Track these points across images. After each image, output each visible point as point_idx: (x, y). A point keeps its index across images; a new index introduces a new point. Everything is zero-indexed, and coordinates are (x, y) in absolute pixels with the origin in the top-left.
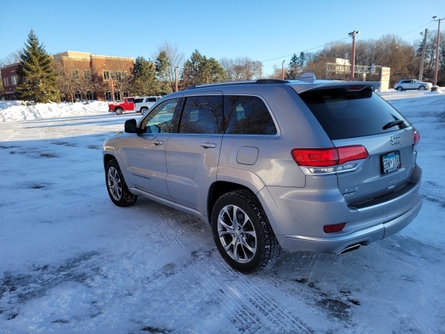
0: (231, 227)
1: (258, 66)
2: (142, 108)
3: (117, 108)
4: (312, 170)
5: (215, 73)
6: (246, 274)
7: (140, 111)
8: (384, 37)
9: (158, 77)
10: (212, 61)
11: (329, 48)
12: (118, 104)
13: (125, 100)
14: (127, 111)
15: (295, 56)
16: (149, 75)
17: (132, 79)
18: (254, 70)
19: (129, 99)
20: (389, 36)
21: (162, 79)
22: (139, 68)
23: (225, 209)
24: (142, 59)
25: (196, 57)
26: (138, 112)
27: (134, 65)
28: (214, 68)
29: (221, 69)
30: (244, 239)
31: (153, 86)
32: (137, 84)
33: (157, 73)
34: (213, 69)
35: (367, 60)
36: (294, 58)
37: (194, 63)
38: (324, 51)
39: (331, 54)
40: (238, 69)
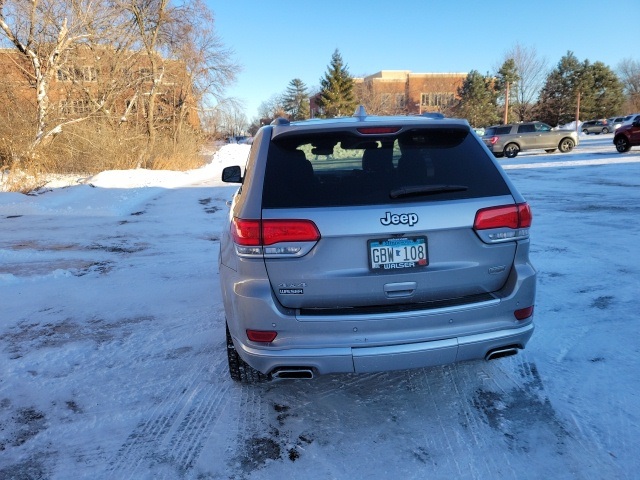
5: (601, 86)
10: (598, 67)
16: (483, 97)
17: (457, 103)
22: (469, 87)
24: (475, 74)
25: (568, 63)
27: (464, 82)
28: (600, 79)
29: (615, 80)
33: (495, 93)
34: (597, 80)
37: (562, 73)
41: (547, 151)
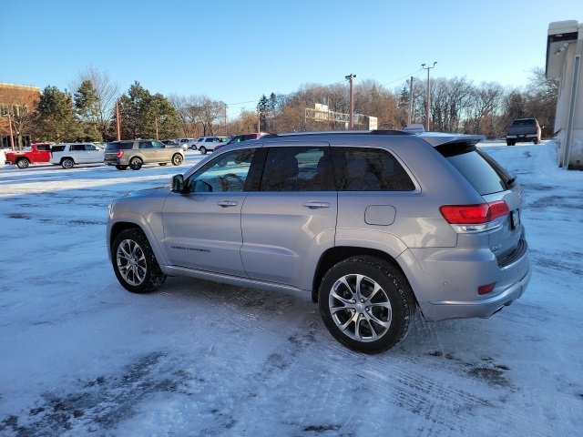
0: (350, 301)
1: (221, 108)
2: (63, 159)
3: (19, 158)
4: (464, 228)
5: (163, 113)
6: (373, 354)
7: (61, 164)
8: (364, 82)
9: (80, 117)
10: (159, 97)
11: (304, 89)
12: (21, 153)
13: (33, 147)
14: (37, 164)
15: (264, 98)
16: (67, 113)
17: (38, 117)
18: (217, 112)
19: (39, 146)
20: (369, 81)
21: (85, 120)
22: (49, 102)
23: (343, 279)
24: (54, 89)
25: (136, 91)
26: (56, 165)
27: (41, 97)
28: (163, 107)
29: (173, 109)
30: (370, 312)
31: (74, 128)
32: (46, 124)
33: (78, 110)
34: (161, 108)
35: (346, 108)
36: (264, 100)
37: (133, 99)
38: (299, 94)
39: (307, 98)
40: (194, 110)
41: (161, 164)
